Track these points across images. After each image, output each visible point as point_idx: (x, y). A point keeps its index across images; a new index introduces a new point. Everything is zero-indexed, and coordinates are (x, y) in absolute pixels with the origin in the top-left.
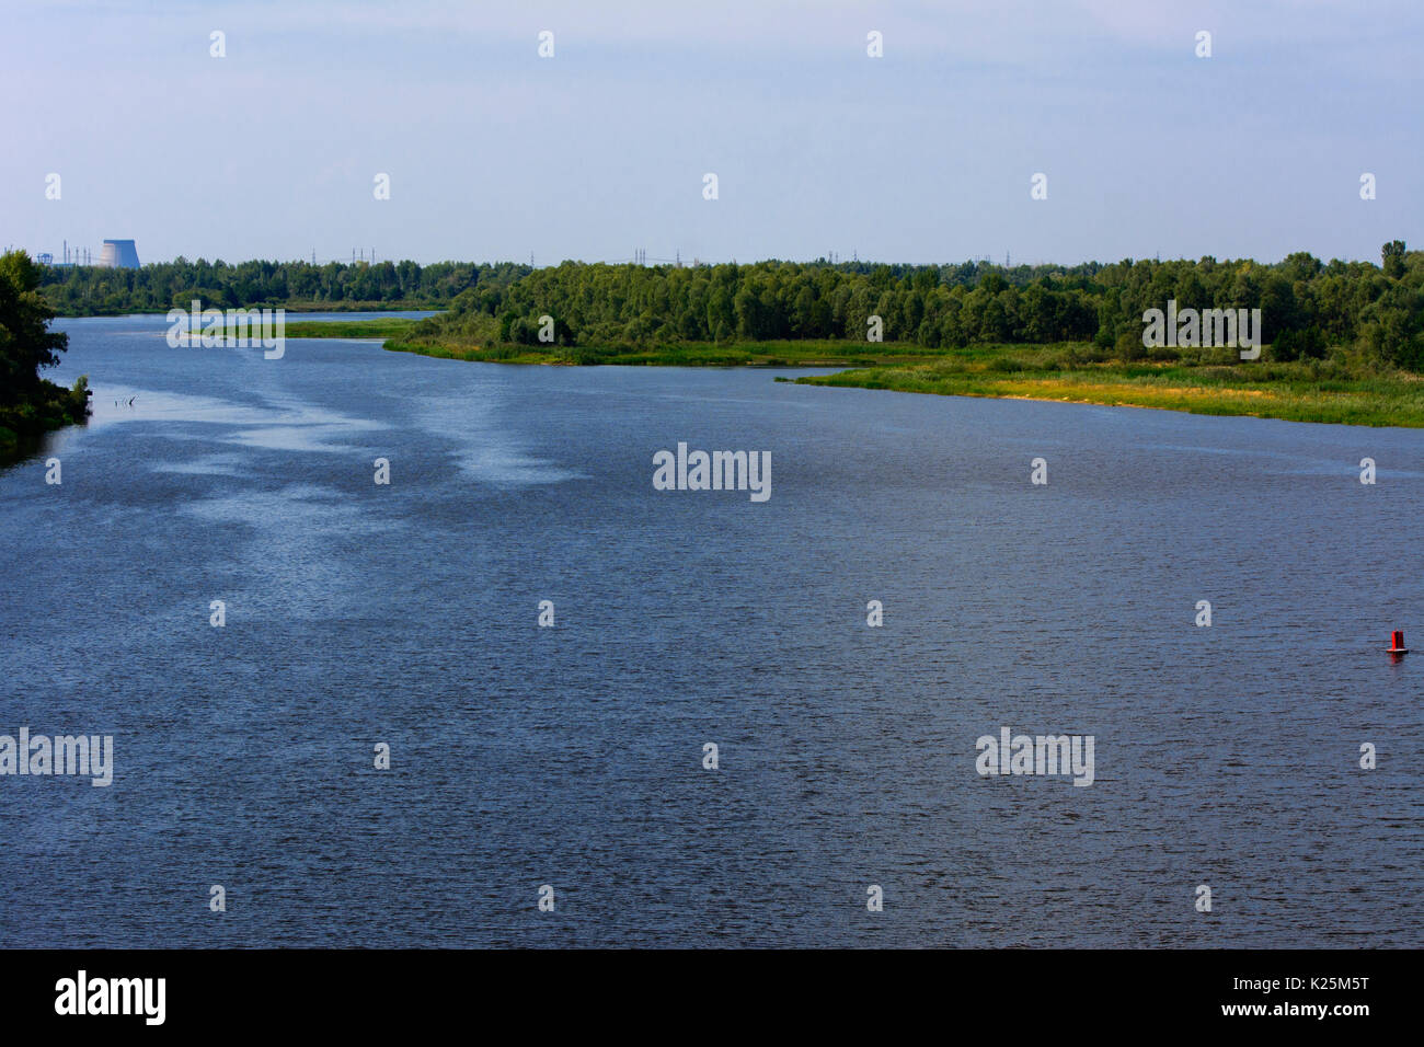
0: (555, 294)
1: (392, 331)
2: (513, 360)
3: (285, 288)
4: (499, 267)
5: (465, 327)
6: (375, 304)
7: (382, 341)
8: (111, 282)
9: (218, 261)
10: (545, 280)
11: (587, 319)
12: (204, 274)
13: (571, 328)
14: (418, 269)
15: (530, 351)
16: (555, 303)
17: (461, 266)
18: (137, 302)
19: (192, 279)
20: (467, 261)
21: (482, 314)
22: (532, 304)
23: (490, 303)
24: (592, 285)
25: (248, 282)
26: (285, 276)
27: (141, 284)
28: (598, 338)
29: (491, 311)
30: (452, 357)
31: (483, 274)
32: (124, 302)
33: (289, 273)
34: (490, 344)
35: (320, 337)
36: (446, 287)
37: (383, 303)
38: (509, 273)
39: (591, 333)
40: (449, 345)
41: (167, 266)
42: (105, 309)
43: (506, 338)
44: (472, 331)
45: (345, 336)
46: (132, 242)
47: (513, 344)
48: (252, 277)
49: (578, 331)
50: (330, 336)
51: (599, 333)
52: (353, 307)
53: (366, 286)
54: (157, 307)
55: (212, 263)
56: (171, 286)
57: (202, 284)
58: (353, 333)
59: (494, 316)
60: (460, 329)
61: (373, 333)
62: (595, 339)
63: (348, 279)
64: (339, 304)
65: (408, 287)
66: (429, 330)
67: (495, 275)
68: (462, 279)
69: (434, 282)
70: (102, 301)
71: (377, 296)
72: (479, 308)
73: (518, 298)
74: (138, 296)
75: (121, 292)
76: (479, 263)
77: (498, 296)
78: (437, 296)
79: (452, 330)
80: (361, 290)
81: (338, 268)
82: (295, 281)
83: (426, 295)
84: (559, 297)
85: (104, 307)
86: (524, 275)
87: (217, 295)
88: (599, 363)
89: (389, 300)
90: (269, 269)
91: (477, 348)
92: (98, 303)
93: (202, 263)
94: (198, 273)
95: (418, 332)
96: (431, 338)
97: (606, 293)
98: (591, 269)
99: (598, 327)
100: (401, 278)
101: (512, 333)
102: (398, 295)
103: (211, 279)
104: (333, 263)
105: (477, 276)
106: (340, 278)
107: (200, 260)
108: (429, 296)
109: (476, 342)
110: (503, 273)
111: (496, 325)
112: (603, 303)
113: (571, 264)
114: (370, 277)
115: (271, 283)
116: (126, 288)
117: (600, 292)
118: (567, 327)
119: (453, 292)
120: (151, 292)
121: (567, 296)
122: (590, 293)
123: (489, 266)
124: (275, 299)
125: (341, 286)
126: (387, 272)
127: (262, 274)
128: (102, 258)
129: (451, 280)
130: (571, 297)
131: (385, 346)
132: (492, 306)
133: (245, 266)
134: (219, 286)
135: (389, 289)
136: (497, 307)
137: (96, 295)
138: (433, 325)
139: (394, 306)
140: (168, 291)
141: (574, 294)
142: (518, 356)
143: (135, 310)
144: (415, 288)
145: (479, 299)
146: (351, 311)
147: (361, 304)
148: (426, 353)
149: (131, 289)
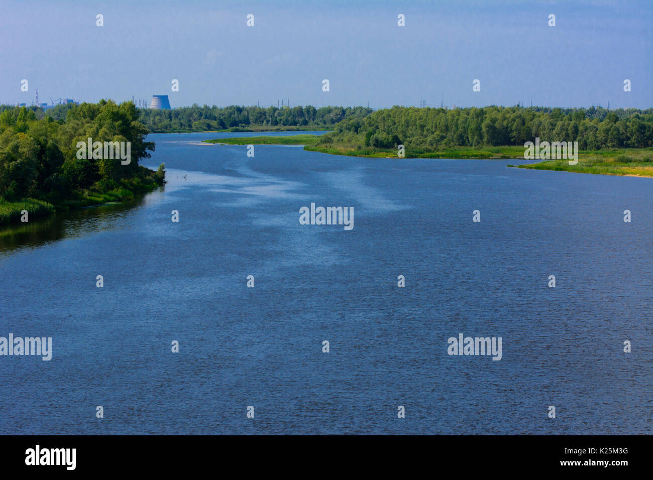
0: (389, 122)
1: (306, 141)
2: (372, 155)
3: (248, 119)
4: (356, 109)
5: (346, 139)
6: (294, 127)
7: (303, 146)
8: (161, 116)
9: (214, 106)
10: (383, 115)
11: (408, 135)
12: (206, 112)
13: (401, 140)
14: (314, 110)
15: (379, 151)
16: (390, 127)
17: (336, 108)
18: (175, 126)
19: (201, 115)
20: (339, 106)
21: (352, 132)
22: (377, 127)
23: (355, 127)
24: (408, 118)
25: (230, 117)
26: (248, 113)
27: (175, 117)
28: (414, 145)
29: (356, 131)
30: (340, 154)
31: (347, 113)
32: (168, 127)
33: (249, 112)
34: (360, 148)
35: (270, 144)
36: (329, 119)
37: (298, 127)
38: (361, 112)
39: (410, 142)
40: (338, 148)
41: (188, 108)
42: (159, 130)
43: (368, 145)
44: (349, 141)
45: (283, 143)
46: (167, 96)
47: (372, 148)
48: (230, 114)
49: (404, 141)
50: (275, 143)
51: (414, 142)
52: (283, 129)
53: (289, 118)
54: (185, 129)
55: (211, 107)
56: (191, 119)
57: (206, 118)
58: (287, 142)
59: (358, 134)
60: (342, 140)
61: (297, 142)
62: (413, 145)
63: (279, 115)
64: (276, 127)
65: (309, 119)
66: (328, 141)
67: (354, 113)
68: (337, 115)
69: (323, 116)
70: (158, 126)
71: (295, 124)
72: (349, 129)
73: (370, 125)
74: (175, 124)
75: (166, 122)
76: (345, 107)
77: (358, 123)
78: (325, 123)
79: (339, 141)
80: (287, 120)
81: (275, 110)
82: (253, 116)
83: (319, 123)
84: (391, 124)
85: (158, 129)
86: (368, 113)
87: (214, 123)
88: (416, 157)
89: (301, 125)
90: (240, 110)
91: (353, 150)
92: (155, 127)
93: (206, 107)
94: (204, 112)
95: (321, 141)
96: (328, 144)
97: (416, 122)
98: (407, 110)
99: (414, 139)
100: (306, 115)
101: (371, 142)
102: (305, 123)
103: (211, 115)
104: (272, 107)
105: (345, 114)
106: (276, 114)
107: (205, 105)
108: (321, 124)
109: (352, 147)
110: (358, 112)
111: (361, 138)
112: (414, 127)
113: (397, 107)
114: (290, 114)
115: (241, 117)
116: (169, 119)
117: (413, 121)
118: (399, 139)
119: (333, 122)
120: (181, 121)
121: (396, 124)
122: (407, 122)
123: (351, 108)
124: (244, 125)
125: (276, 118)
126: (300, 112)
127: (236, 112)
128: (153, 104)
129: (332, 115)
130: (397, 124)
131: (305, 149)
132: (357, 128)
133: (227, 109)
134: (215, 119)
135: (301, 120)
136: (359, 129)
137: (155, 123)
138: (328, 138)
139: (303, 128)
140: (190, 121)
141: (399, 122)
142: (374, 154)
143: (174, 131)
144: (314, 119)
145: (349, 125)
146: (282, 131)
147: (287, 127)
148: (327, 152)
149: (171, 120)
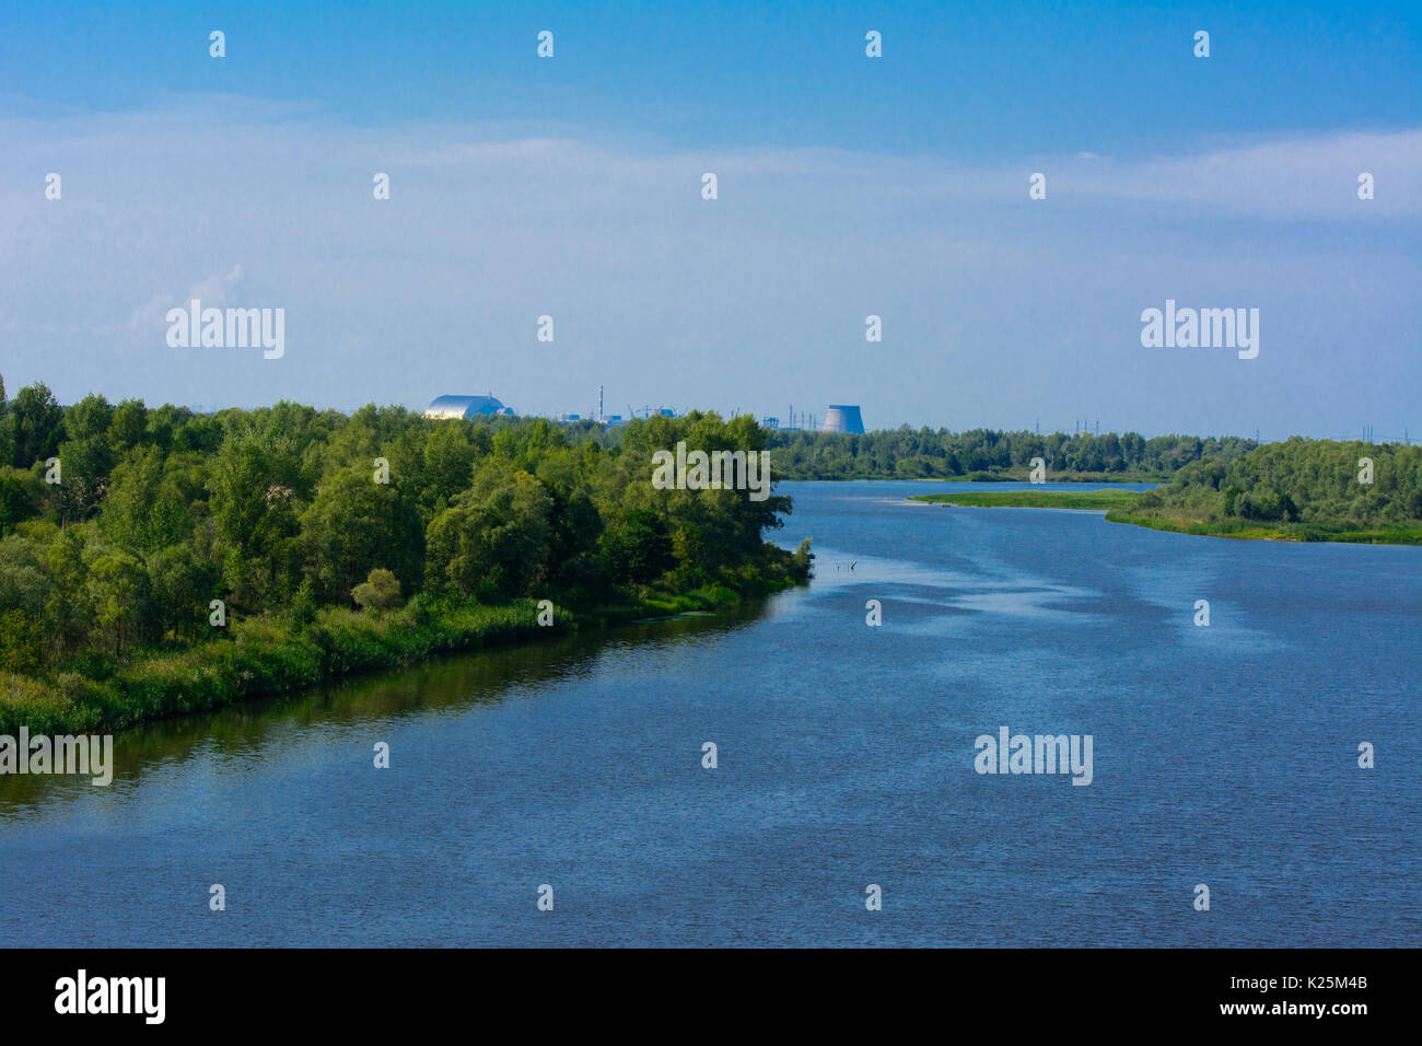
0: (1280, 469)
1: (1114, 502)
2: (1236, 534)
3: (1008, 456)
4: (1224, 442)
5: (1189, 501)
6: (1097, 475)
7: (1105, 512)
8: (835, 446)
9: (942, 429)
10: (1270, 455)
11: (1312, 495)
12: (927, 441)
13: (1296, 504)
14: (1141, 442)
15: (1252, 526)
16: (1281, 478)
17: (1185, 439)
18: (860, 467)
19: (916, 446)
20: (1192, 435)
21: (1206, 487)
22: (1256, 479)
23: (1214, 477)
24: (1318, 462)
25: (971, 451)
26: (1009, 445)
27: (864, 450)
28: (1323, 514)
29: (1216, 485)
30: (1174, 529)
31: (1206, 448)
32: (848, 468)
33: (1012, 442)
34: (1213, 518)
35: (1042, 506)
36: (1171, 459)
37: (1106, 474)
38: (1234, 447)
39: (1316, 510)
40: (1171, 519)
41: (891, 433)
42: (829, 474)
43: (1229, 512)
44: (1195, 505)
45: (1067, 507)
46: (858, 408)
47: (1237, 518)
48: (974, 446)
49: (1303, 507)
50: (1052, 506)
51: (1324, 510)
52: (1075, 478)
53: (1089, 457)
54: (880, 473)
55: (937, 431)
56: (895, 453)
57: (926, 451)
58: (1075, 504)
59: (1218, 490)
60: (1183, 502)
61: (1095, 504)
62: (1320, 515)
63: (1071, 449)
64: (1062, 474)
65: (1131, 459)
66: (1153, 503)
67: (1220, 449)
68: (1185, 452)
69: (1158, 454)
70: (827, 466)
71: (1101, 468)
72: (1202, 481)
73: (1243, 473)
74: (862, 462)
75: (845, 457)
76: (1203, 437)
77: (1222, 469)
78: (1161, 468)
79: (1175, 503)
80: (1084, 461)
81: (1062, 439)
82: (1018, 451)
83: (1149, 467)
84: (1284, 473)
85: (829, 471)
86: (1249, 449)
87: (939, 463)
88: (1325, 539)
89: (1113, 470)
90: (993, 438)
91: (1200, 522)
92: (820, 467)
93: (927, 431)
94: (922, 440)
95: (1141, 504)
96: (1153, 510)
97: (1333, 470)
98: (1317, 445)
99: (1322, 504)
100: (1125, 450)
101: (1236, 507)
102: (1121, 467)
103: (935, 447)
104: (1057, 433)
105: (1201, 450)
106: (1064, 448)
107: (925, 427)
108: (1152, 468)
109: (1199, 516)
110: (1227, 447)
111: (1219, 499)
112: (1329, 479)
113: (1298, 440)
114: (1093, 448)
115: (995, 452)
116: (850, 453)
117: (1326, 468)
118: (1292, 503)
119: (1177, 466)
120: (875, 458)
121: (1293, 472)
122: (1316, 471)
123: (1215, 440)
124: (998, 467)
125: (1064, 456)
126: (1113, 444)
127: (985, 442)
128: (829, 423)
129: (1175, 452)
130: (1297, 473)
131: (1107, 517)
132: (1216, 480)
133: (968, 434)
134: (942, 453)
135: (1112, 460)
136: (1221, 481)
137: (821, 460)
138: (1155, 497)
139: (1116, 478)
140: (893, 458)
141: (1300, 469)
142: (1241, 531)
143: (859, 475)
144: (1139, 460)
145: (1202, 473)
146: (1073, 481)
147: (1084, 474)
148: (1149, 526)
149: (855, 454)
